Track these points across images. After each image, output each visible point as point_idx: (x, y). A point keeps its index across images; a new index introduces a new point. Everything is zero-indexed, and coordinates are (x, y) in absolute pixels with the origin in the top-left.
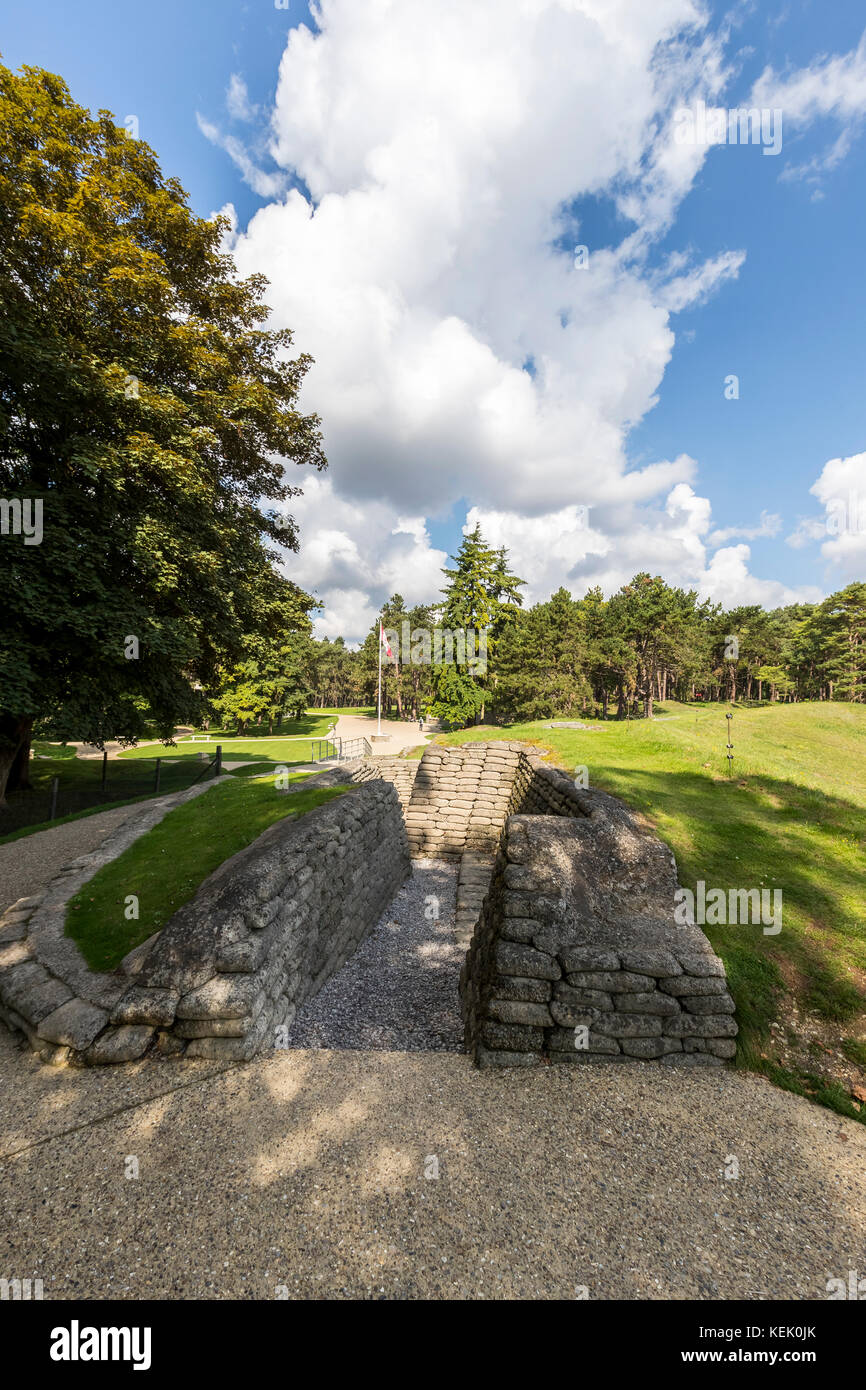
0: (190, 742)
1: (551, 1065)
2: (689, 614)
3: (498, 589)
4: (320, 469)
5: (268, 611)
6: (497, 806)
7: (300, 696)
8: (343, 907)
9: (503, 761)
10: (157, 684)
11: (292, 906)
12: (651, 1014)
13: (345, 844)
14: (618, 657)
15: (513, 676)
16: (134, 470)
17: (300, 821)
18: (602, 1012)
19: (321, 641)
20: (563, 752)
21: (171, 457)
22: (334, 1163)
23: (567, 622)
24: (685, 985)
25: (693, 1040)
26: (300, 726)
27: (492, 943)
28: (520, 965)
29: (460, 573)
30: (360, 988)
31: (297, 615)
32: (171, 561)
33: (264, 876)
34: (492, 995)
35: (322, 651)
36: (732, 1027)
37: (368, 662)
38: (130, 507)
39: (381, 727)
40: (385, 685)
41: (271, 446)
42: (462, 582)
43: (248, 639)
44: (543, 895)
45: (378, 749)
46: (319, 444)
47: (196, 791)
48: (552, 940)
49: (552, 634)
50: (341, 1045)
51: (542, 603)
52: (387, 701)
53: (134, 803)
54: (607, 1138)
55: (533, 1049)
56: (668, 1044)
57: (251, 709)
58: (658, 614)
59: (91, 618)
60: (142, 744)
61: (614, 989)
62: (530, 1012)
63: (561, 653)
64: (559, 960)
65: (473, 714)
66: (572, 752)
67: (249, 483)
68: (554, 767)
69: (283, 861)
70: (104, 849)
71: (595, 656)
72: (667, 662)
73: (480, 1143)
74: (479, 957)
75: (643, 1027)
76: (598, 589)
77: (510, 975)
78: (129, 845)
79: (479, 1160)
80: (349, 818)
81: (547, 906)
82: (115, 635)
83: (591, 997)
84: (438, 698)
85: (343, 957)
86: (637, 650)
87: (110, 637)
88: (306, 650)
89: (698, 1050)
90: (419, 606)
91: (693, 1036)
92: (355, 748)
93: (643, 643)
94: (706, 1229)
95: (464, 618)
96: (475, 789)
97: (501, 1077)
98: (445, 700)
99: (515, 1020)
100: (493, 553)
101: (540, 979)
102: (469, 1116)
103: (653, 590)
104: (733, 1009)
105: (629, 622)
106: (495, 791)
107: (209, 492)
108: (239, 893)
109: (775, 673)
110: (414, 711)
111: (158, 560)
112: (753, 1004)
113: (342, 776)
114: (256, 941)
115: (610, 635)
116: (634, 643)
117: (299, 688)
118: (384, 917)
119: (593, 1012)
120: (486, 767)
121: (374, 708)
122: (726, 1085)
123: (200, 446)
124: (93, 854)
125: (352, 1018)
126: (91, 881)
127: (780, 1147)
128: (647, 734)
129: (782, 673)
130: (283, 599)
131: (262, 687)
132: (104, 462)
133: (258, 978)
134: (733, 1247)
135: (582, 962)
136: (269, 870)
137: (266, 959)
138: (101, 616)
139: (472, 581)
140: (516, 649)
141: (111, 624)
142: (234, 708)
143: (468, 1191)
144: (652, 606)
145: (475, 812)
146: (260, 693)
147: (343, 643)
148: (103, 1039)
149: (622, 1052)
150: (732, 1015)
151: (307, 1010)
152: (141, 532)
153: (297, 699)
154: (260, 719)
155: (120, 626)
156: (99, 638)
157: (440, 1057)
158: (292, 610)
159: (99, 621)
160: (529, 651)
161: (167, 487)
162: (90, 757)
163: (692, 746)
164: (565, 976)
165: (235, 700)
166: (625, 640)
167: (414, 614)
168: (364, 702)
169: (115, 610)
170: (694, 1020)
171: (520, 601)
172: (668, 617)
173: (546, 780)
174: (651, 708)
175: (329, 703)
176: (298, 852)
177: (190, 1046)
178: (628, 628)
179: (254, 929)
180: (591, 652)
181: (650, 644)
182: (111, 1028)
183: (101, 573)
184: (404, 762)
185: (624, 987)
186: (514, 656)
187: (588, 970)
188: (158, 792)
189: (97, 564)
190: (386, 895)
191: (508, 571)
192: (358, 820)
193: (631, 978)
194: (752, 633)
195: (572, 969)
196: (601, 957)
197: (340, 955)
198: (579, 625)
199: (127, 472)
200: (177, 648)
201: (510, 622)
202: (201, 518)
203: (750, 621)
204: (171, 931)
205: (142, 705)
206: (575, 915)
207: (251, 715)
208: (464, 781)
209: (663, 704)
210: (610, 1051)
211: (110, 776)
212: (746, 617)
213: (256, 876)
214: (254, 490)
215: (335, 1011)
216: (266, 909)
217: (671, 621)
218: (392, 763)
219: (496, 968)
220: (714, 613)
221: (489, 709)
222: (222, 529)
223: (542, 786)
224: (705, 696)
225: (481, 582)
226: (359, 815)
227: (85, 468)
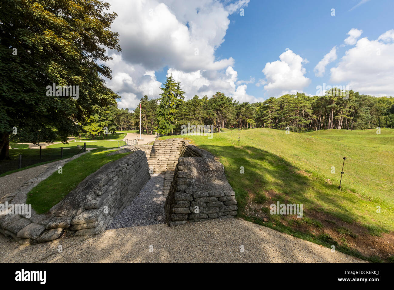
0: (74, 142)
1: (189, 223)
2: (230, 104)
3: (177, 94)
4: (118, 51)
5: (101, 98)
6: (176, 157)
7: (114, 127)
8: (128, 188)
9: (178, 144)
10: (61, 122)
11: (111, 188)
12: (216, 207)
13: (129, 169)
14: (211, 115)
15: (182, 121)
16: (47, 44)
17: (113, 163)
18: (204, 208)
19: (121, 109)
20: (195, 141)
21: (62, 40)
22: (125, 258)
23: (197, 105)
24: (225, 198)
25: (227, 212)
26: (114, 136)
27: (174, 193)
28: (181, 198)
29: (166, 89)
30: (134, 210)
31: (112, 100)
32: (63, 78)
33: (101, 179)
34: (173, 207)
35: (121, 113)
36: (236, 207)
37: (136, 116)
38: (46, 58)
39: (141, 136)
40: (142, 123)
41: (101, 41)
42: (166, 92)
43: (95, 107)
44: (188, 178)
45: (140, 143)
46: (118, 43)
47: (76, 157)
48: (190, 190)
49: (193, 108)
50: (128, 226)
51: (190, 99)
52: (143, 128)
53: (53, 162)
54: (204, 239)
55: (185, 220)
56: (220, 214)
57: (96, 131)
58: (222, 104)
59: (32, 97)
60: (55, 143)
61: (207, 202)
62: (184, 210)
63: (195, 114)
64: (192, 195)
65: (170, 132)
66: (198, 141)
67: (93, 54)
68: (192, 145)
69: (108, 175)
70: (41, 176)
71: (205, 115)
72: (224, 117)
73: (169, 245)
74: (170, 197)
75: (214, 210)
76: (206, 96)
77: (178, 201)
78: (51, 174)
79: (169, 250)
80: (130, 161)
81: (189, 181)
82: (42, 104)
83: (201, 204)
84: (159, 127)
85: (128, 202)
86: (216, 114)
87: (40, 104)
88: (116, 112)
89: (228, 215)
90: (153, 99)
91: (227, 211)
92: (133, 143)
93: (218, 112)
94: (228, 256)
95: (167, 103)
96: (170, 152)
97: (176, 228)
98: (161, 128)
99: (180, 213)
100: (176, 83)
101: (187, 201)
102: (166, 239)
103: (221, 97)
104: (236, 203)
105: (214, 105)
106: (176, 153)
107: (77, 55)
108: (92, 185)
109: (251, 121)
110: (151, 132)
111: (58, 78)
112: (241, 202)
113: (128, 150)
114: (99, 199)
115: (209, 109)
116: (216, 112)
117: (113, 124)
118: (142, 190)
119: (201, 208)
120: (173, 146)
121: (139, 131)
122: (234, 222)
123: (74, 38)
124: (37, 178)
125: (131, 219)
126: (36, 186)
127: (246, 234)
128: (218, 136)
129: (253, 121)
130: (107, 94)
131: (100, 124)
132: (34, 40)
133: (99, 210)
134: (234, 259)
135: (198, 195)
136: (103, 178)
137: (102, 204)
138: (36, 97)
139: (169, 92)
140: (182, 113)
141: (41, 100)
142: (90, 130)
143: (166, 258)
144: (221, 101)
145: (170, 159)
146: (99, 126)
147: (128, 110)
148: (43, 234)
149: (209, 217)
150: (236, 205)
151: (117, 218)
152: (51, 67)
153: (113, 128)
154: (100, 134)
155: (44, 101)
156: (36, 105)
157: (158, 225)
158: (110, 98)
159: (35, 99)
160: (186, 113)
161: (61, 51)
162: (35, 148)
163: (230, 139)
164: (194, 200)
165: (90, 128)
166: (213, 111)
167: (151, 102)
168: (135, 129)
169: (42, 95)
170: (227, 207)
171: (184, 99)
172: (225, 105)
173: (190, 148)
174: (220, 130)
175: (124, 129)
176: (113, 172)
177: (76, 233)
178: (214, 107)
179: (98, 196)
180: (204, 114)
181: (220, 112)
182: (46, 231)
183: (36, 82)
184: (148, 146)
185: (210, 201)
186: (182, 115)
187: (200, 197)
188: (62, 158)
189: (34, 78)
190: (143, 184)
191: (180, 89)
192: (133, 162)
193: (211, 198)
194: (246, 110)
195: (196, 197)
196: (204, 193)
197: (127, 202)
198: (201, 106)
199: (44, 45)
200: (68, 109)
201: (181, 104)
202: (75, 64)
203: (246, 106)
204: (68, 199)
205: (55, 130)
206: (197, 183)
207: (96, 133)
208: (166, 150)
209: (223, 129)
210: (205, 218)
211: (42, 154)
212: (245, 105)
213: (98, 179)
214: (95, 57)
215: (126, 217)
216: (102, 189)
217: (226, 106)
218: (144, 146)
219: (175, 199)
220: (237, 104)
221: (174, 131)
222: (83, 69)
223: (189, 150)
224: (234, 127)
225: (172, 92)
226: (133, 161)
227: (25, 41)
